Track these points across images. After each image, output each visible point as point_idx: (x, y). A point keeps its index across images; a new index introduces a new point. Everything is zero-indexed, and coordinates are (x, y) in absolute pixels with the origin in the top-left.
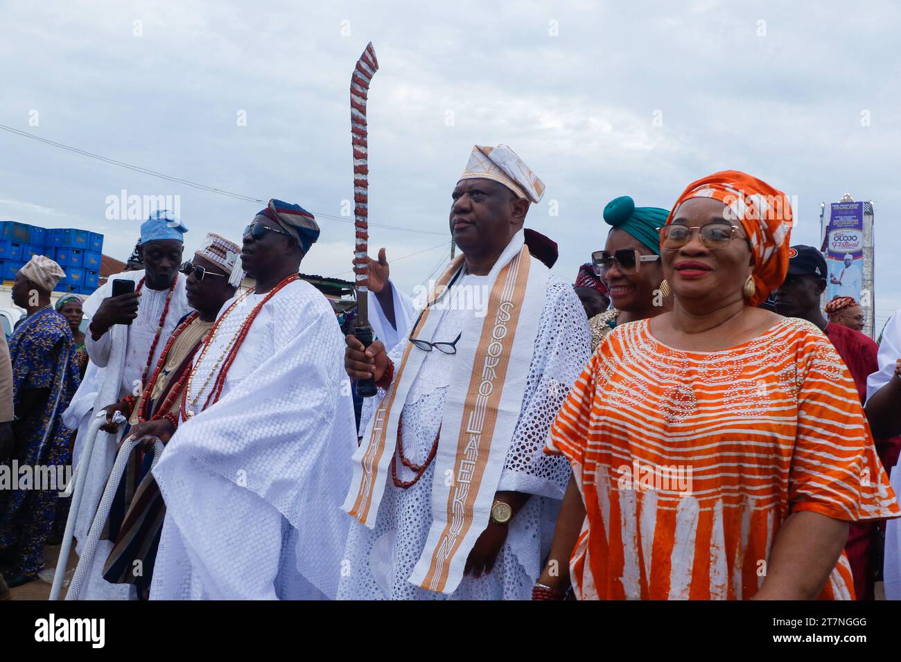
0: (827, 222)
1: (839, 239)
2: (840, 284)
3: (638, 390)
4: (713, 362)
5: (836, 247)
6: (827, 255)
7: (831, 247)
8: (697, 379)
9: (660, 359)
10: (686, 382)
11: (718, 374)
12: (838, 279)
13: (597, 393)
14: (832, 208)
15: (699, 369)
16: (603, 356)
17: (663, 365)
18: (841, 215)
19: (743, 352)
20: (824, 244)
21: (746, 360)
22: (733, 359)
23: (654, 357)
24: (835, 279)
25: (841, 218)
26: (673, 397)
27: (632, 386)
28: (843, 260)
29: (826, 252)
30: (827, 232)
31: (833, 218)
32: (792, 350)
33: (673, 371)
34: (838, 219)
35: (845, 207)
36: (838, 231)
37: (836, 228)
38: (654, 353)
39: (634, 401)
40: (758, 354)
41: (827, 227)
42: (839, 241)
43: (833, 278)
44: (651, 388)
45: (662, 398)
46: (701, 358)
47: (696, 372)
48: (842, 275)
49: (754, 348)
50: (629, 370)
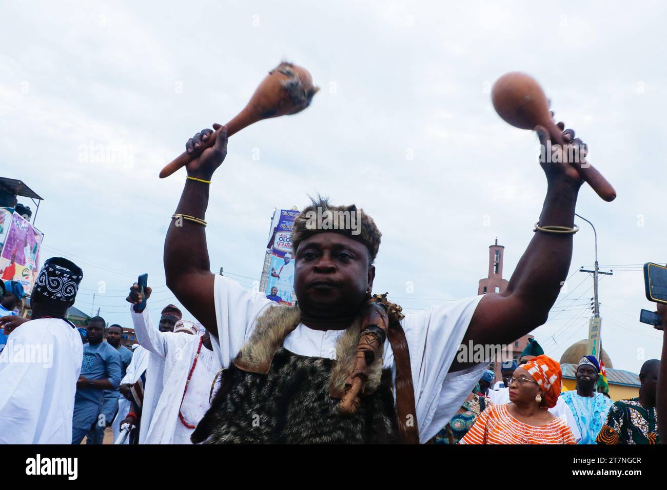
0: (276, 224)
1: (283, 239)
2: (278, 277)
3: (509, 435)
4: (535, 430)
5: (280, 246)
6: (272, 252)
7: (276, 246)
8: (530, 436)
9: (515, 425)
10: (525, 436)
11: (537, 435)
12: (277, 273)
13: (489, 431)
14: (282, 213)
15: (531, 432)
16: (490, 417)
17: (517, 428)
18: (287, 220)
19: (545, 429)
20: (270, 242)
21: (546, 432)
22: (542, 431)
23: (512, 423)
24: (275, 273)
25: (287, 223)
26: (521, 441)
27: (507, 433)
28: (283, 258)
29: (271, 249)
30: (274, 233)
31: (281, 222)
32: (561, 432)
33: (520, 431)
34: (285, 223)
35: (291, 214)
36: (283, 233)
37: (282, 230)
38: (512, 422)
39: (508, 439)
40: (549, 430)
41: (275, 228)
42: (283, 242)
43: (273, 272)
44: (513, 435)
45: (518, 440)
46: (530, 428)
47: (529, 433)
48: (281, 270)
49: (548, 428)
50: (503, 426)
